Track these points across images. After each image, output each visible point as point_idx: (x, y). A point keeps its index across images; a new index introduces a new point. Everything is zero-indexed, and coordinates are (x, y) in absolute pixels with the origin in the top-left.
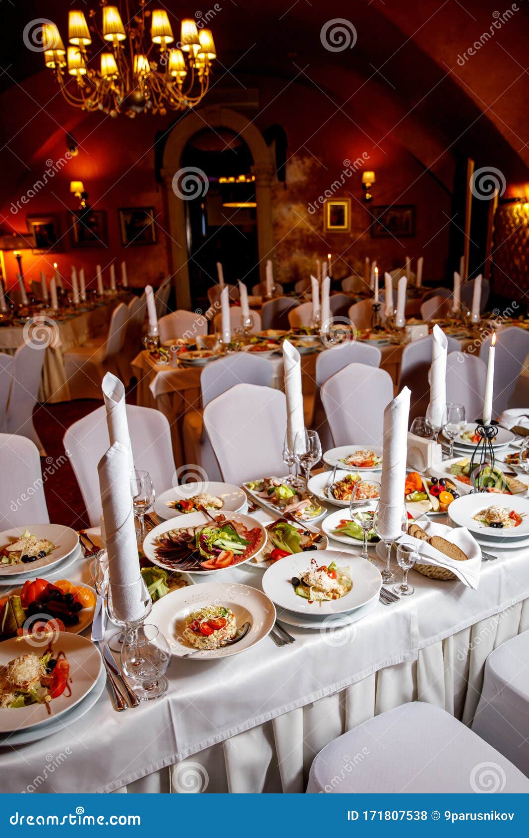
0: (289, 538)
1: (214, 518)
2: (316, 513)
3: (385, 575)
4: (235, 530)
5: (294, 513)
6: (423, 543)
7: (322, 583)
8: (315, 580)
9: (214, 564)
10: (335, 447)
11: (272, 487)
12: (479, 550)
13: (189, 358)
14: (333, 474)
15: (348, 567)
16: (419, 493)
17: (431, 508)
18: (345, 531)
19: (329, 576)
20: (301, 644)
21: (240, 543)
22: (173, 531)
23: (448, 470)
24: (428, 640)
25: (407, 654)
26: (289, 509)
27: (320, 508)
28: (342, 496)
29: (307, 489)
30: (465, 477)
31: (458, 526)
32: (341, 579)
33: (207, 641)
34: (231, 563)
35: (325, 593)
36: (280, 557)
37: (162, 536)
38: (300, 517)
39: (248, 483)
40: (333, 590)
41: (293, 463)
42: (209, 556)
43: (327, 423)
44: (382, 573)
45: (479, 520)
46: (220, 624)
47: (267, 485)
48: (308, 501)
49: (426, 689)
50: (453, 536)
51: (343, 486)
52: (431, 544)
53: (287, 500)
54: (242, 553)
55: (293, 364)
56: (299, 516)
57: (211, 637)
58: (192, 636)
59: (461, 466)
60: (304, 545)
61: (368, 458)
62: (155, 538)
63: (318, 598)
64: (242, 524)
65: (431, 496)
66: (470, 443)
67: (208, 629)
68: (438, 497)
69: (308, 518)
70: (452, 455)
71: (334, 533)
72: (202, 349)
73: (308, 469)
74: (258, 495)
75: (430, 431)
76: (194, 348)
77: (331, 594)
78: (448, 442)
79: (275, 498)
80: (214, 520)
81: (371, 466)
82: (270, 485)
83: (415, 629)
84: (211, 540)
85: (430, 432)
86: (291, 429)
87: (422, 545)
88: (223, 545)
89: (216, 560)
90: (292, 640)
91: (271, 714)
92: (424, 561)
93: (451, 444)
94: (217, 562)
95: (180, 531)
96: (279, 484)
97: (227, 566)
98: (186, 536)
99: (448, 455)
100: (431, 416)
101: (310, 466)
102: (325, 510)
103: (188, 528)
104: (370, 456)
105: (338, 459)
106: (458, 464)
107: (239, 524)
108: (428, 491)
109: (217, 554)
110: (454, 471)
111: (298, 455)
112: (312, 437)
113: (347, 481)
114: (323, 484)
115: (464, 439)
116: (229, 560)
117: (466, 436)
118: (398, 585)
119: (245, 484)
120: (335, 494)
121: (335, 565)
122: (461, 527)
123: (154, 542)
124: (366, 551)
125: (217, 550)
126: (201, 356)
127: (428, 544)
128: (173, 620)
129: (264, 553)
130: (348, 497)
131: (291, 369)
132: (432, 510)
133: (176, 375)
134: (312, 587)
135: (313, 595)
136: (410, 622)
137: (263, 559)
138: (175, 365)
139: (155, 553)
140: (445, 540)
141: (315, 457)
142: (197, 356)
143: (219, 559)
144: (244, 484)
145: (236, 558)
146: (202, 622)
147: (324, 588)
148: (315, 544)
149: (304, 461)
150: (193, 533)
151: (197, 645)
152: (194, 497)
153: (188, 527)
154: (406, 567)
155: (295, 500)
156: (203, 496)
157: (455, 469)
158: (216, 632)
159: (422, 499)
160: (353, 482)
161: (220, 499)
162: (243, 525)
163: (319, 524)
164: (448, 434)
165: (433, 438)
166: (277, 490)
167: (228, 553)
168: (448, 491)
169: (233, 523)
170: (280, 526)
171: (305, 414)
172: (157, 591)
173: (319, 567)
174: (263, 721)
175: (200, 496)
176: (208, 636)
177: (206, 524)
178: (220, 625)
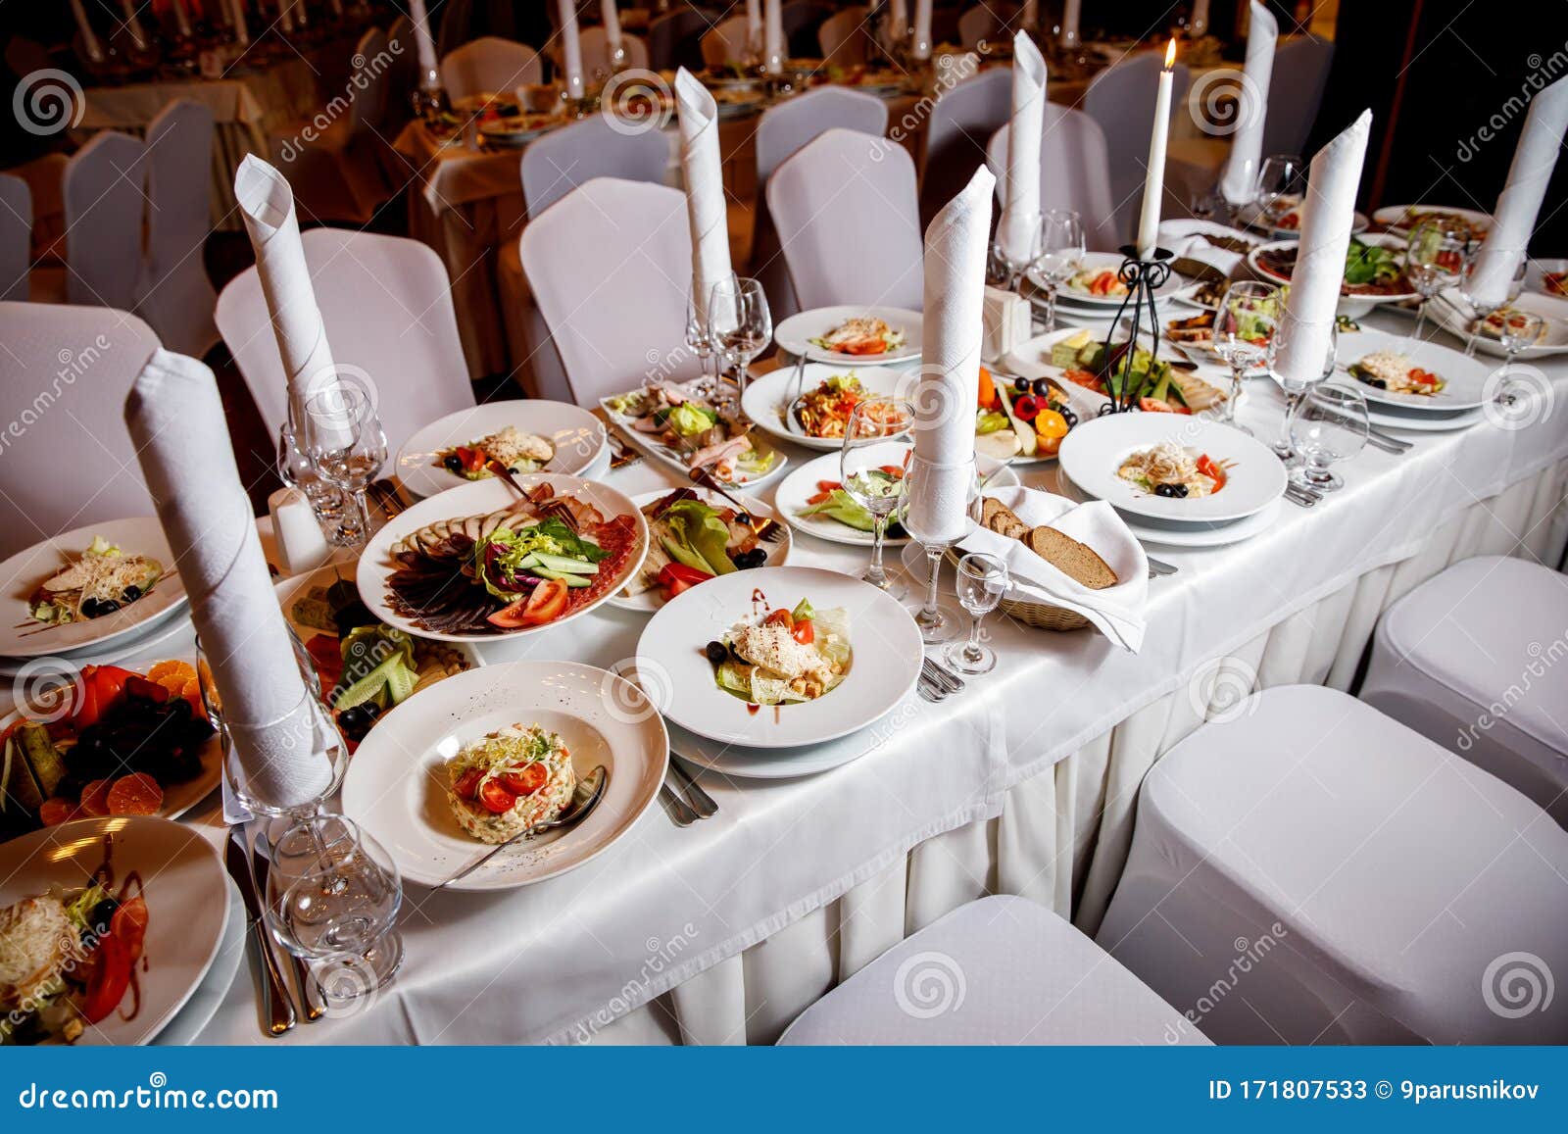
0: (702, 534)
1: (527, 493)
2: (762, 468)
3: (927, 621)
4: (575, 521)
5: (715, 466)
6: (1015, 546)
7: (779, 659)
8: (762, 651)
9: (519, 615)
10: (800, 310)
11: (665, 406)
12: (1142, 556)
13: (502, 131)
14: (798, 372)
15: (840, 609)
16: (990, 413)
17: (1019, 449)
18: (828, 511)
19: (796, 638)
20: (732, 817)
21: (584, 558)
22: (433, 529)
23: (1046, 358)
24: (1026, 768)
25: (979, 805)
26: (702, 459)
27: (772, 455)
28: (819, 426)
29: (741, 410)
30: (1085, 373)
31: (1090, 498)
32: (825, 641)
33: (501, 826)
34: (563, 610)
35: (788, 682)
36: (681, 584)
37: (406, 542)
38: (727, 476)
39: (612, 398)
40: (807, 673)
41: (708, 350)
42: (509, 596)
43: (781, 258)
44: (919, 619)
45: (1132, 477)
46: (530, 783)
47: (652, 402)
48: (743, 440)
49: (1017, 865)
50: (1079, 523)
51: (822, 402)
52: (1030, 545)
53: (698, 438)
54: (586, 582)
55: (700, 125)
56: (724, 473)
57: (511, 815)
58: (464, 814)
59: (1073, 349)
60: (737, 548)
61: (875, 335)
62: (389, 549)
63: (771, 696)
64: (590, 505)
65: (1016, 421)
66: (1085, 296)
67: (499, 797)
68: (1032, 423)
69: (744, 480)
70: (1051, 324)
71: (803, 516)
72: (529, 113)
73: (742, 365)
74: (632, 426)
75: (1002, 270)
76: (513, 111)
77: (802, 685)
78: (1042, 294)
79: (670, 434)
80: (527, 497)
81: (881, 352)
82: (659, 403)
83: (999, 751)
84: (512, 557)
85: (1002, 274)
86: (702, 277)
87: (1013, 550)
88: (543, 565)
89: (524, 605)
90: (710, 808)
91: (667, 980)
92: (1021, 593)
93: (1050, 298)
94: (528, 612)
95: (448, 528)
96: (679, 402)
97: (552, 619)
98: (462, 542)
99: (1044, 323)
100: (1007, 240)
101: (748, 357)
102: (783, 459)
103: (468, 519)
104: (878, 330)
105: (808, 338)
106: (1066, 344)
107: (585, 506)
108: (1009, 409)
109: (528, 590)
110: (1061, 359)
111: (720, 335)
112: (748, 295)
113: (828, 390)
114: (777, 397)
115: (1073, 288)
116: (555, 604)
117: (1077, 282)
118: (960, 646)
119: (606, 400)
120: (803, 419)
121: (808, 607)
122: (1098, 500)
123: (386, 559)
124: (881, 562)
125: (526, 582)
126: (526, 125)
127: (1023, 548)
128: (420, 766)
129: (644, 574)
130: (833, 427)
131: (695, 138)
132: (1021, 453)
133: (477, 167)
134: (757, 668)
135: (759, 687)
136: (988, 739)
137: (642, 588)
138: (474, 147)
139: (386, 586)
140: (1064, 536)
141: (758, 336)
142: (517, 126)
143: (531, 604)
144: (603, 400)
145: (575, 597)
146: (485, 780)
147: (784, 671)
148: (760, 545)
149: (735, 348)
150: (477, 531)
151: (477, 834)
152: (487, 439)
153: (467, 516)
154: (979, 610)
155: (716, 438)
156: (507, 438)
157: (1063, 356)
158: (520, 802)
159: (999, 429)
160: (844, 392)
161: (547, 440)
162: (595, 507)
163: (769, 494)
164: (1044, 278)
165: (1008, 287)
166: (675, 415)
167: (555, 588)
168: (1053, 409)
169: (570, 506)
170: (678, 507)
171: (734, 240)
172: (387, 684)
173: (771, 612)
174: (649, 997)
175: (500, 435)
176: (500, 814)
177: (509, 509)
178: (530, 785)
